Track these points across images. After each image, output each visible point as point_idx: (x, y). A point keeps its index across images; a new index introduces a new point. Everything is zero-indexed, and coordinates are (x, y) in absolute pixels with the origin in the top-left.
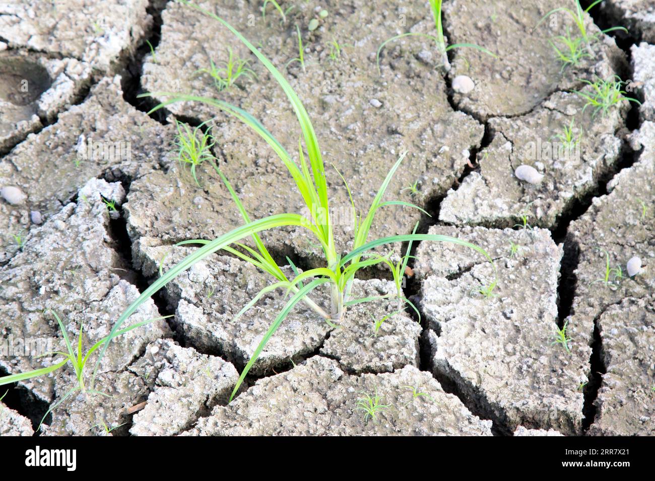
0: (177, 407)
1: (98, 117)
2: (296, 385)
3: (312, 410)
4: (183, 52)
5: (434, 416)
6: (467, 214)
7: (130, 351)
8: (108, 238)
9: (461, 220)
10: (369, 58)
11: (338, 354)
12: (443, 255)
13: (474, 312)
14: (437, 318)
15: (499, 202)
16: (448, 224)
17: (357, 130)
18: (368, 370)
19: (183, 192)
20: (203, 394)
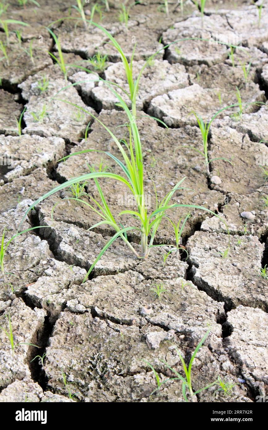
0: (53, 284)
1: (33, 181)
2: (118, 281)
3: (126, 292)
4: (79, 163)
5: (192, 299)
6: (216, 227)
7: (31, 262)
8: (29, 220)
9: (212, 230)
10: (170, 169)
11: (143, 271)
12: (201, 242)
13: (216, 262)
14: (197, 262)
15: (232, 225)
16: (205, 231)
17: (162, 193)
18: (158, 278)
19: (70, 204)
20: (67, 280)
